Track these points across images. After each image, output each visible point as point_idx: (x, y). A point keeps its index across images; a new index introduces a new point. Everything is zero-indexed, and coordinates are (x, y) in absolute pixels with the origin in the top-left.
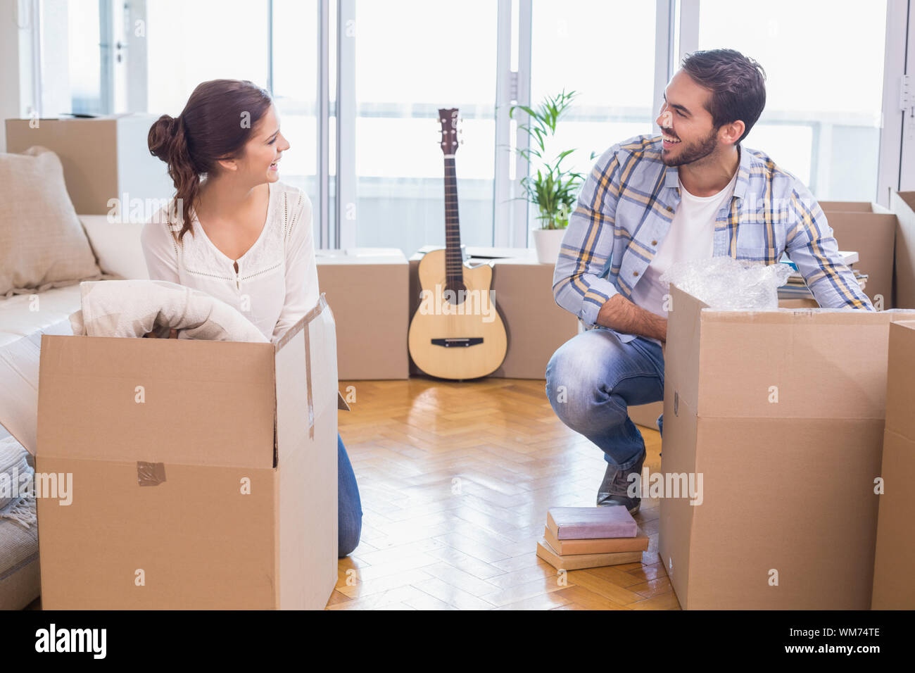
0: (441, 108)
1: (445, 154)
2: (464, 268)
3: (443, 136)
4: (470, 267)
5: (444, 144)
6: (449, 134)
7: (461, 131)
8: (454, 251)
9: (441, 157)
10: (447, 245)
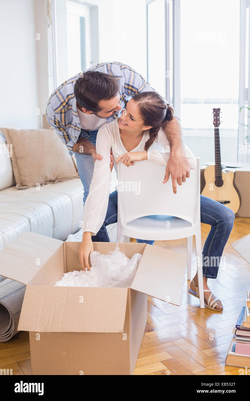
0: (214, 108)
1: (215, 127)
2: (222, 173)
3: (214, 119)
4: (225, 172)
5: (215, 122)
6: (217, 118)
7: (221, 117)
8: (218, 166)
9: (213, 127)
10: (216, 163)
